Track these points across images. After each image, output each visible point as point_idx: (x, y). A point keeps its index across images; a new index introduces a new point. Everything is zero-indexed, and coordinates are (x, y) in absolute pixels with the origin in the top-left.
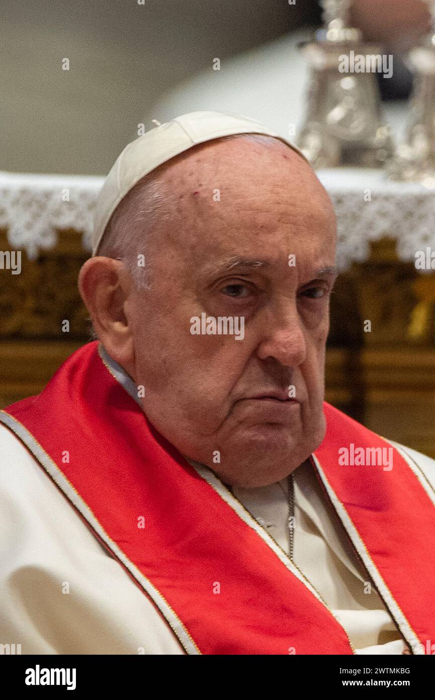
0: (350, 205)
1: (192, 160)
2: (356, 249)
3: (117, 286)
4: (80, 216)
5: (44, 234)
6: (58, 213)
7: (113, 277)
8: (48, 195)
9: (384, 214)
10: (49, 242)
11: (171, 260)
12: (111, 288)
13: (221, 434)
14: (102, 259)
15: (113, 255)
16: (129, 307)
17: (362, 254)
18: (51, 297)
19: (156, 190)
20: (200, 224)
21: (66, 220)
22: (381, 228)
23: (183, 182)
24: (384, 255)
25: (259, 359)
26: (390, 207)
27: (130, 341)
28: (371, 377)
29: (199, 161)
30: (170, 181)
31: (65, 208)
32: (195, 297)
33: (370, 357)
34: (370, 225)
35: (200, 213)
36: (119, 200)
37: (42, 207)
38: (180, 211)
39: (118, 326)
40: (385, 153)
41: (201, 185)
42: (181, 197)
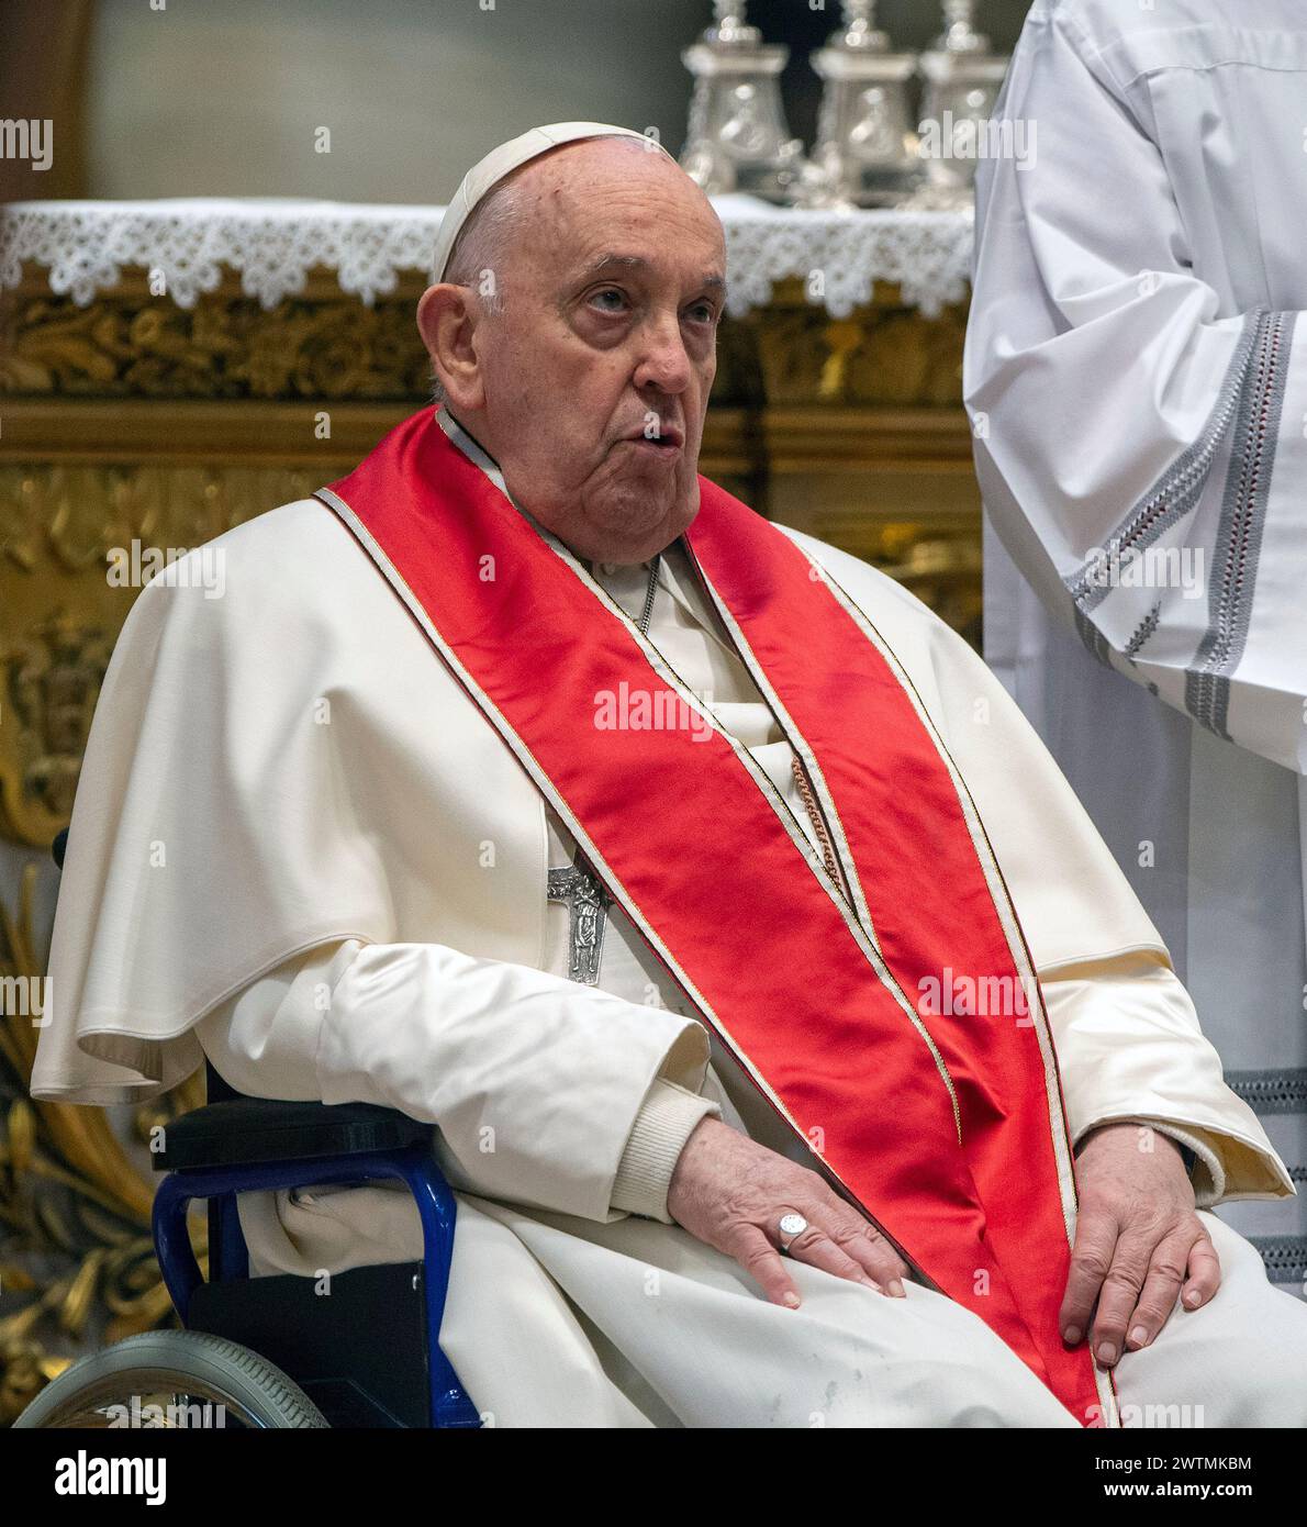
0: (748, 238)
1: (552, 160)
2: (756, 289)
3: (464, 316)
4: (424, 254)
5: (382, 276)
6: (398, 251)
7: (459, 307)
8: (386, 228)
9: (788, 248)
10: (388, 285)
11: (528, 272)
12: (458, 321)
13: (587, 487)
14: (445, 286)
15: (458, 282)
16: (477, 340)
17: (763, 296)
18: (391, 350)
19: (510, 195)
20: (563, 225)
21: (408, 259)
22: (786, 264)
23: (542, 183)
24: (789, 297)
25: (636, 388)
26: (796, 239)
27: (479, 380)
28: (774, 443)
29: (561, 160)
30: (526, 184)
31: (406, 245)
32: (558, 314)
33: (774, 419)
34: (773, 261)
35: (561, 211)
36: (466, 215)
37: (379, 242)
38: (538, 214)
39: (466, 367)
40: (789, 176)
41: (562, 183)
42: (540, 198)
